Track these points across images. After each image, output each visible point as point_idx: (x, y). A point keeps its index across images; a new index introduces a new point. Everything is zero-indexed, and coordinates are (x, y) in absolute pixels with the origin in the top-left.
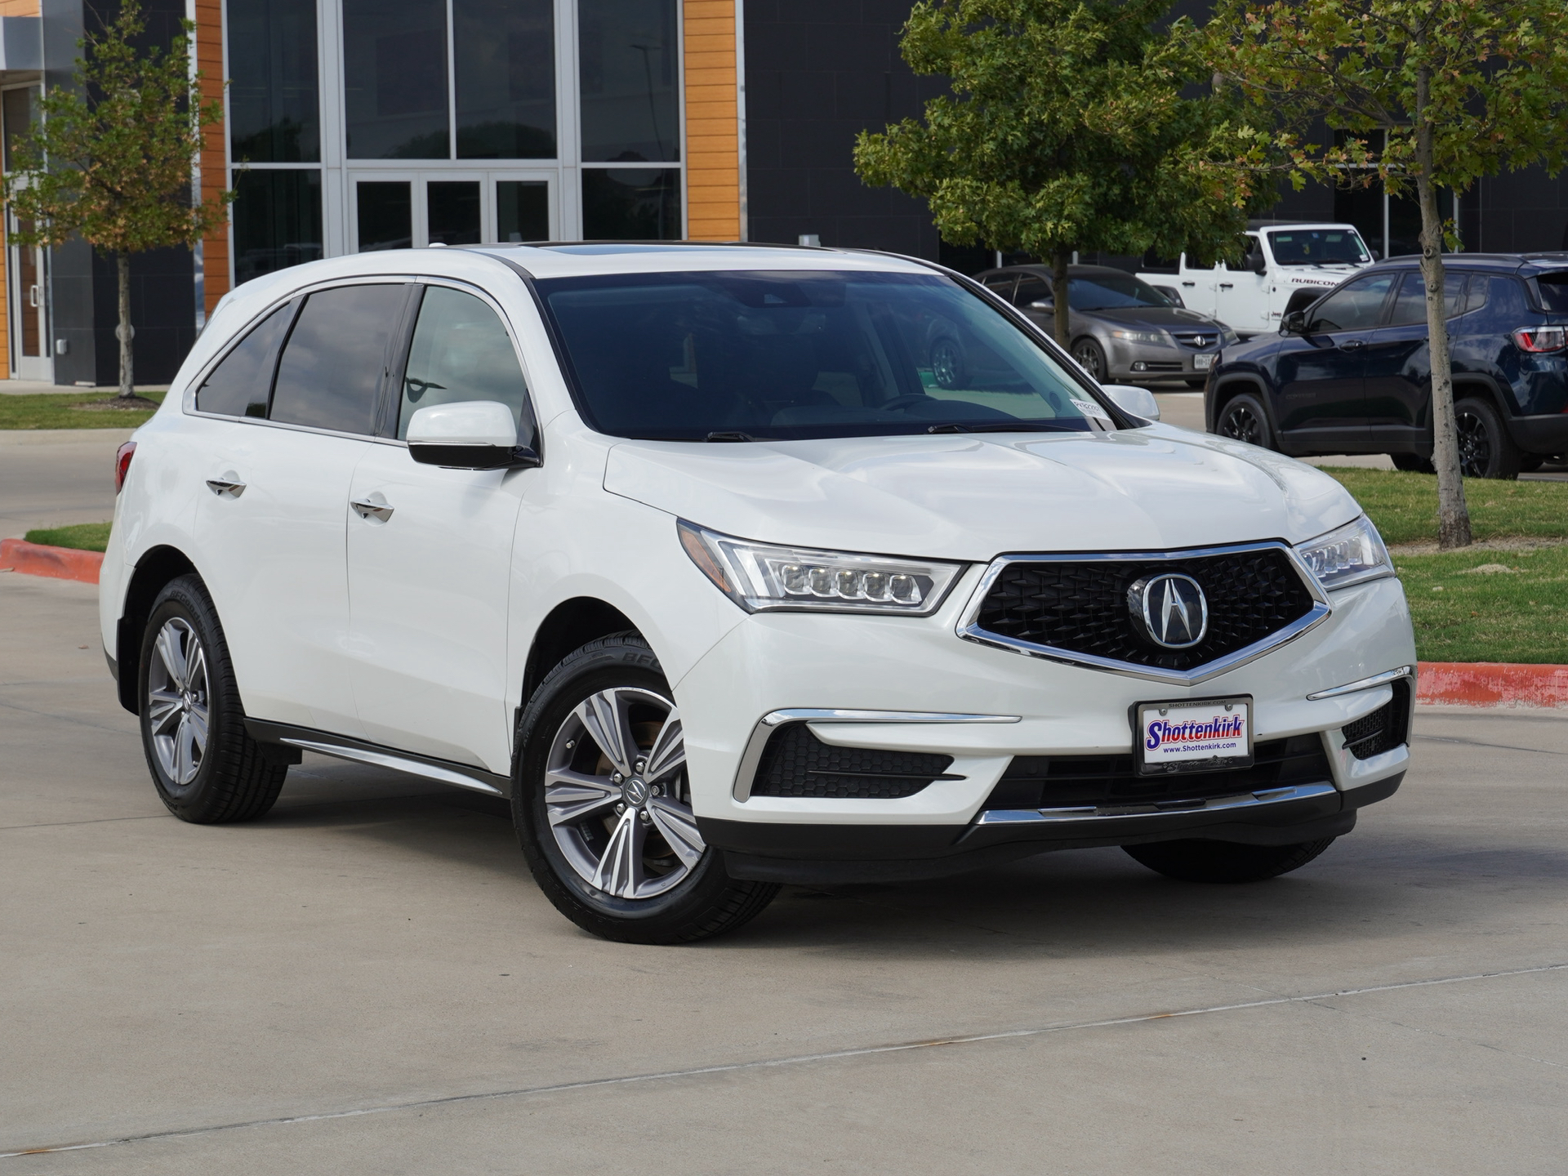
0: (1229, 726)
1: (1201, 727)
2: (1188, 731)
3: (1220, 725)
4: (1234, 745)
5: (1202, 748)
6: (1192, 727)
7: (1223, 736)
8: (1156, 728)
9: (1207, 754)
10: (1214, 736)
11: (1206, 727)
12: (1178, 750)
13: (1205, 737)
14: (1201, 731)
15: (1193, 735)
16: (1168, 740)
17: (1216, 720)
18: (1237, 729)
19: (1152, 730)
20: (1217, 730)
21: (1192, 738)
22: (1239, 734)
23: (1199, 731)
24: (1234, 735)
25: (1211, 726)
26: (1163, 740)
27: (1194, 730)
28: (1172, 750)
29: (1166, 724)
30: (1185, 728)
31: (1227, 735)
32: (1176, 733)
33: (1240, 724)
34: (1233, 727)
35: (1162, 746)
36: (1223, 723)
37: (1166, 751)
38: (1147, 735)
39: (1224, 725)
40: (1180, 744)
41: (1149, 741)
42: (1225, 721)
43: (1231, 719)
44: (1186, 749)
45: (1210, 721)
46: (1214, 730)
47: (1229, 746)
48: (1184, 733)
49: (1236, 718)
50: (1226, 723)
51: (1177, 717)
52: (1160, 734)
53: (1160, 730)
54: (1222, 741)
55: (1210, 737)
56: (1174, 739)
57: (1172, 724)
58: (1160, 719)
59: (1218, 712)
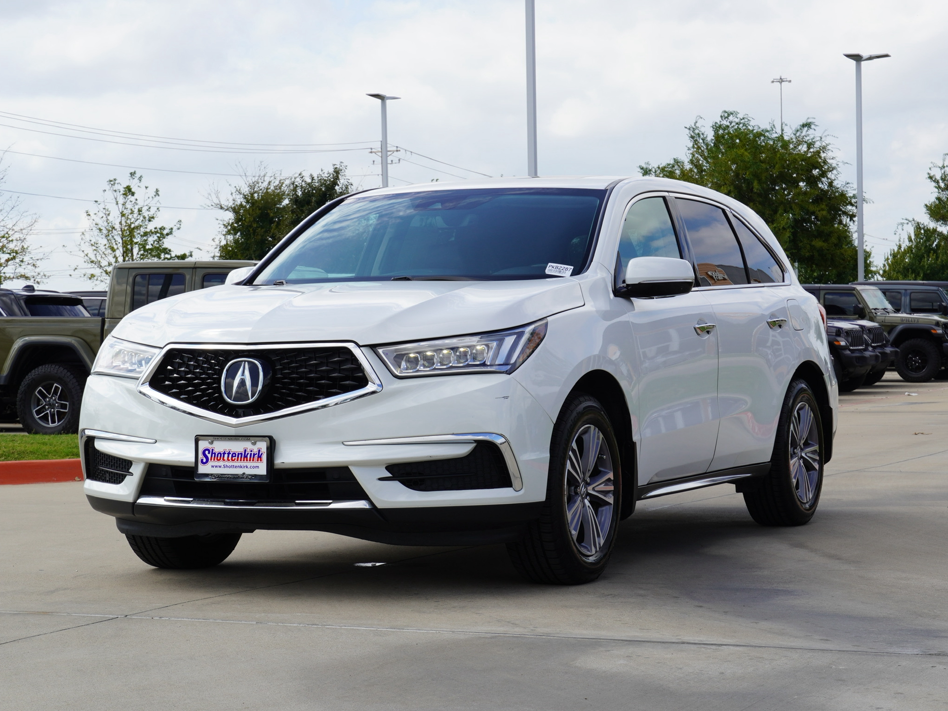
0: (254, 455)
1: (235, 454)
2: (226, 456)
3: (248, 454)
4: (257, 467)
5: (236, 467)
6: (229, 454)
7: (250, 460)
8: (207, 452)
9: (239, 471)
10: (244, 460)
11: (239, 454)
12: (220, 467)
13: (237, 460)
14: (235, 456)
15: (230, 458)
16: (214, 460)
17: (245, 450)
18: (260, 457)
19: (204, 453)
20: (246, 457)
21: (229, 460)
22: (261, 460)
23: (234, 456)
24: (258, 460)
25: (241, 454)
26: (211, 460)
27: (230, 455)
28: (216, 467)
29: (213, 450)
30: (224, 453)
31: (253, 460)
32: (220, 456)
33: (262, 454)
34: (257, 455)
35: (210, 463)
36: (250, 452)
37: (213, 467)
38: (201, 456)
39: (251, 454)
40: (221, 463)
41: (202, 460)
42: (251, 451)
43: (256, 451)
44: (225, 466)
45: (241, 450)
46: (244, 456)
47: (254, 467)
48: (224, 456)
49: (259, 451)
50: (253, 453)
51: (219, 446)
52: (209, 456)
53: (209, 453)
54: (249, 464)
55: (241, 460)
56: (218, 460)
57: (217, 450)
58: (209, 446)
59: (247, 445)
